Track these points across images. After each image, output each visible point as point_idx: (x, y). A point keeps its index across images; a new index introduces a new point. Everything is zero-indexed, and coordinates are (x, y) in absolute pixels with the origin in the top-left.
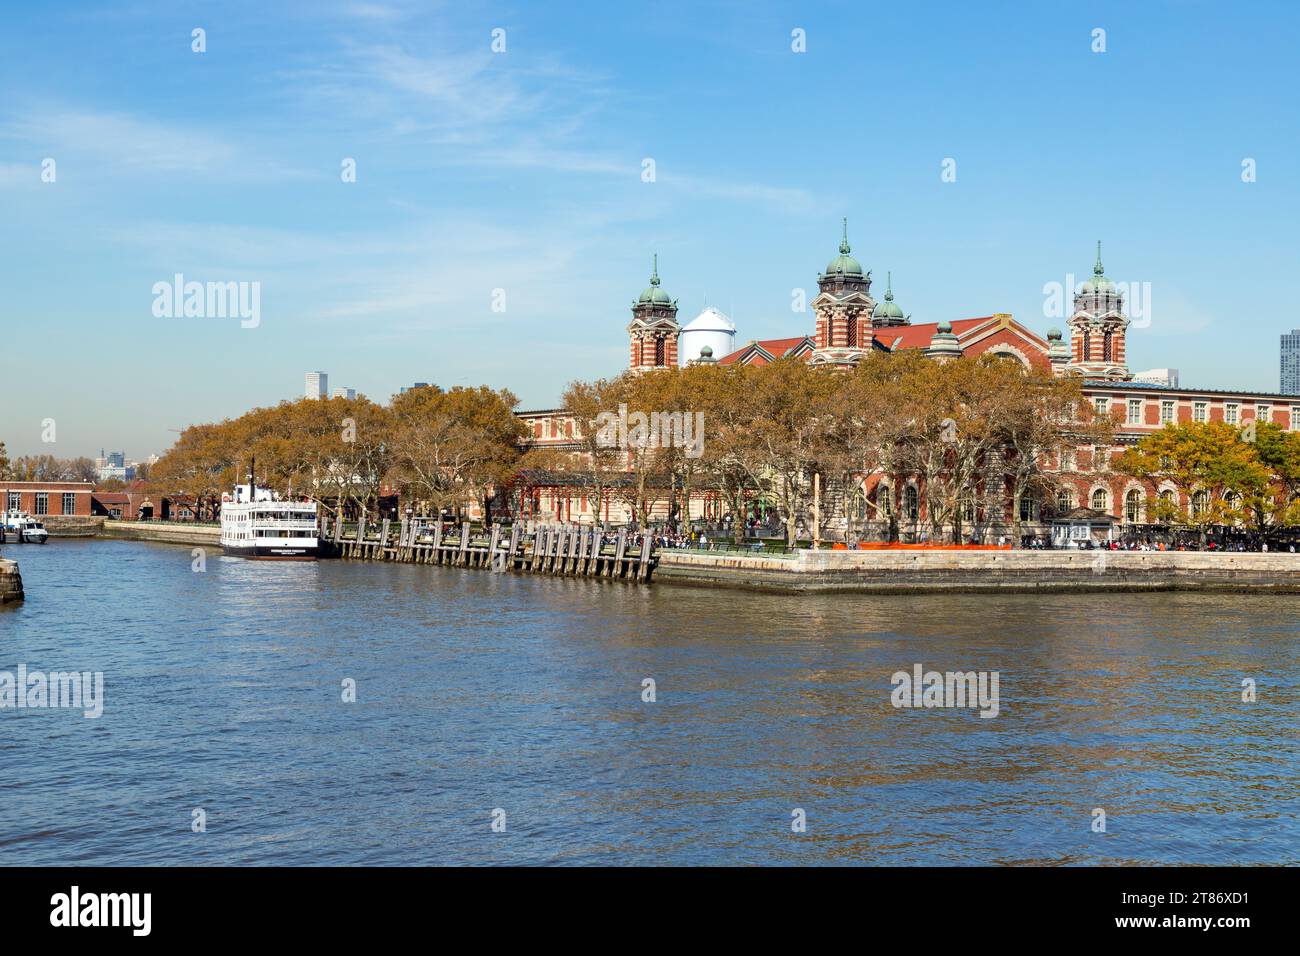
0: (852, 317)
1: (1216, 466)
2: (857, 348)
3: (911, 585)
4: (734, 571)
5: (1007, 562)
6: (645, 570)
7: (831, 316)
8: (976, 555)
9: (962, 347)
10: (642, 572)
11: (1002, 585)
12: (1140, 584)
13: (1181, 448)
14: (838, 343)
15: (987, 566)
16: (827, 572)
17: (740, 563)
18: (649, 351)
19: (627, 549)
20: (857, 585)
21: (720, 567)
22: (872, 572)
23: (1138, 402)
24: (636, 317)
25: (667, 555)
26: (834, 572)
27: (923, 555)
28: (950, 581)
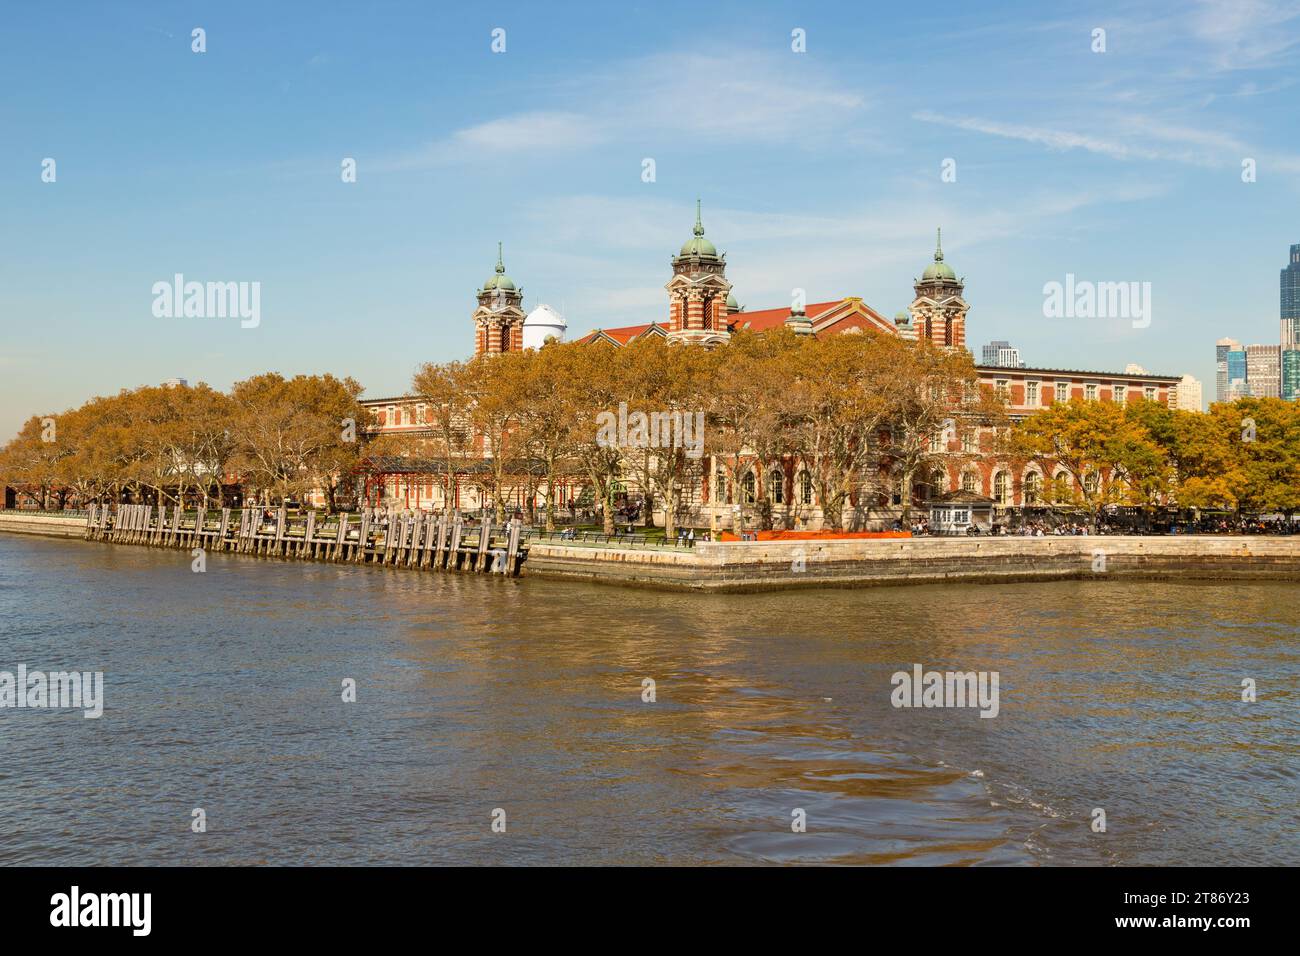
0: (708, 300)
1: (1112, 446)
2: (713, 331)
3: (817, 579)
4: (617, 565)
5: (914, 552)
6: (513, 564)
7: (686, 298)
8: (883, 544)
9: (815, 330)
10: (510, 567)
11: (911, 576)
12: (1048, 572)
13: (1075, 427)
14: (694, 325)
15: (895, 556)
16: (728, 566)
17: (624, 556)
18: (495, 337)
19: (492, 541)
20: (760, 581)
21: (600, 561)
22: (775, 566)
23: (1004, 383)
24: (481, 305)
25: (538, 547)
26: (735, 566)
27: (829, 545)
28: (857, 574)
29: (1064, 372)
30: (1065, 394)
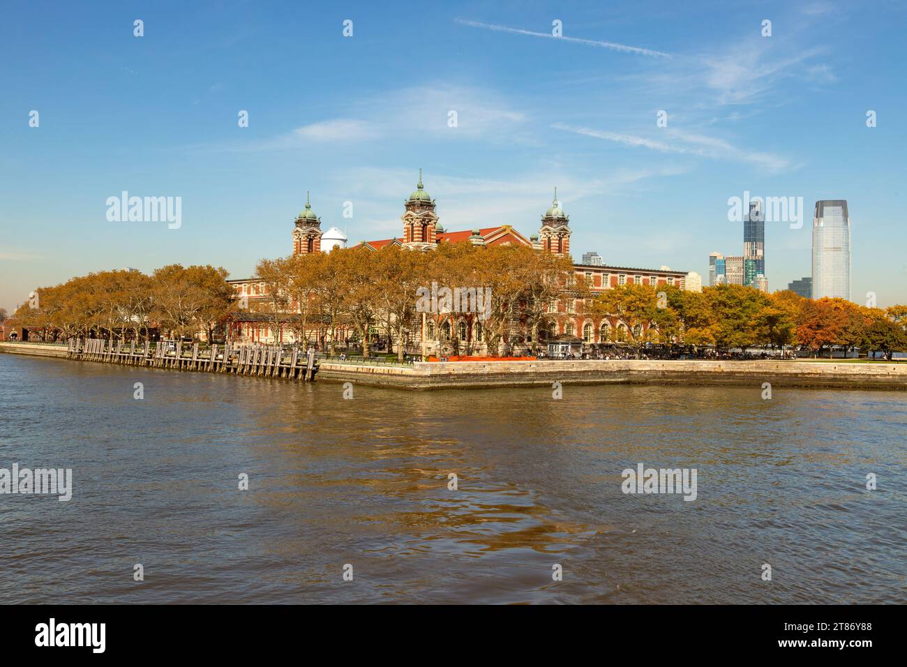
0: (425, 225)
1: (648, 310)
2: (428, 243)
3: (482, 384)
4: (369, 375)
5: (538, 368)
6: (310, 374)
7: (412, 224)
8: (520, 364)
9: (486, 242)
10: (309, 376)
11: (535, 382)
12: (611, 380)
13: (628, 299)
14: (417, 239)
15: (526, 371)
16: (432, 376)
17: (373, 370)
18: (304, 248)
19: (298, 361)
20: (450, 384)
21: (360, 372)
22: (459, 376)
23: (590, 274)
24: (297, 226)
25: (325, 364)
26: (436, 376)
27: (489, 364)
28: (505, 380)
29: (623, 269)
30: (623, 281)
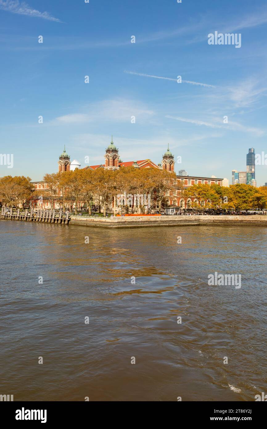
0: (114, 159)
1: (207, 194)
2: (115, 167)
3: (139, 225)
4: (92, 222)
5: (162, 219)
6: (67, 222)
7: (109, 159)
8: (154, 217)
9: (139, 167)
10: (66, 222)
11: (161, 225)
12: (192, 224)
13: (199, 190)
14: (111, 165)
15: (157, 220)
16: (118, 222)
17: (93, 220)
18: (63, 168)
19: (62, 216)
20: (125, 226)
21: (88, 221)
22: (129, 222)
23: (183, 180)
24: (60, 160)
25: (73, 218)
26: (120, 222)
27: (142, 217)
28: (148, 224)
29: (197, 177)
30: (197, 182)
